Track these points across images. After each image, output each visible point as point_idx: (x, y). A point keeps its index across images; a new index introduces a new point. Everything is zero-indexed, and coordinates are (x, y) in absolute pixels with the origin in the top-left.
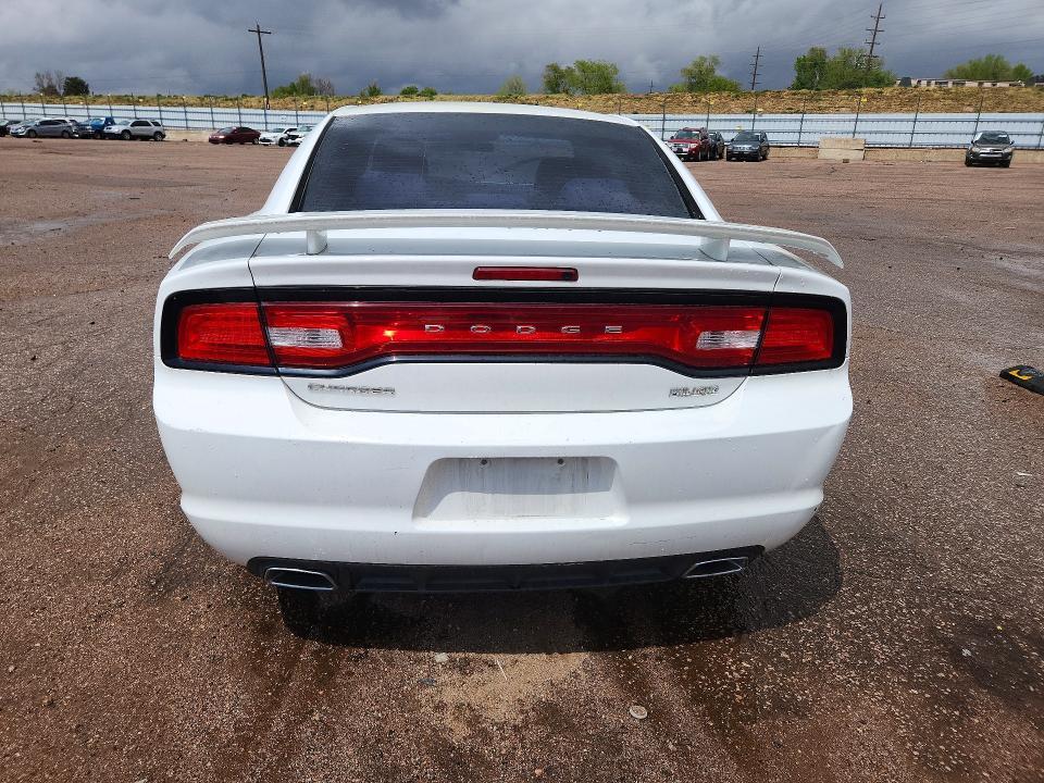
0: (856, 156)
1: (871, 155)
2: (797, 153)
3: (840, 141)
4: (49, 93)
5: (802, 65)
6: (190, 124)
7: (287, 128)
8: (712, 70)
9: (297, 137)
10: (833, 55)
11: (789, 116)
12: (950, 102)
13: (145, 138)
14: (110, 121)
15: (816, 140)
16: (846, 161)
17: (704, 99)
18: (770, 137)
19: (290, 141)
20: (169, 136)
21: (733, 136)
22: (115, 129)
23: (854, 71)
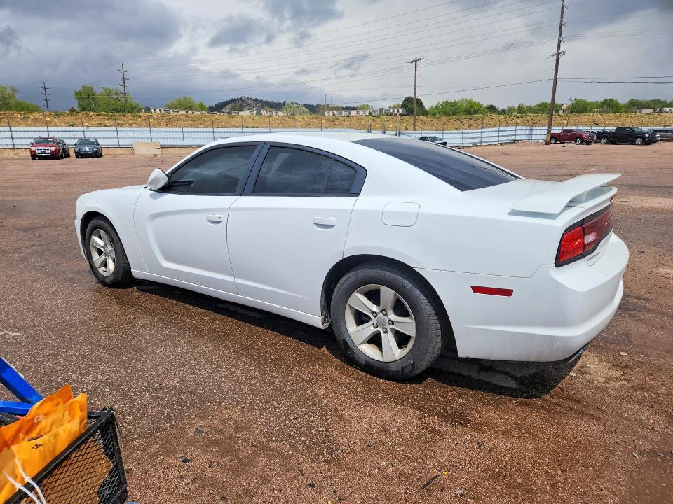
0: (158, 152)
1: (167, 151)
2: (120, 151)
3: (145, 143)
5: (79, 96)
8: (14, 96)
10: (98, 91)
11: (100, 129)
12: (189, 122)
15: (130, 143)
16: (155, 155)
17: (31, 117)
18: (100, 142)
21: (76, 141)
23: (116, 101)
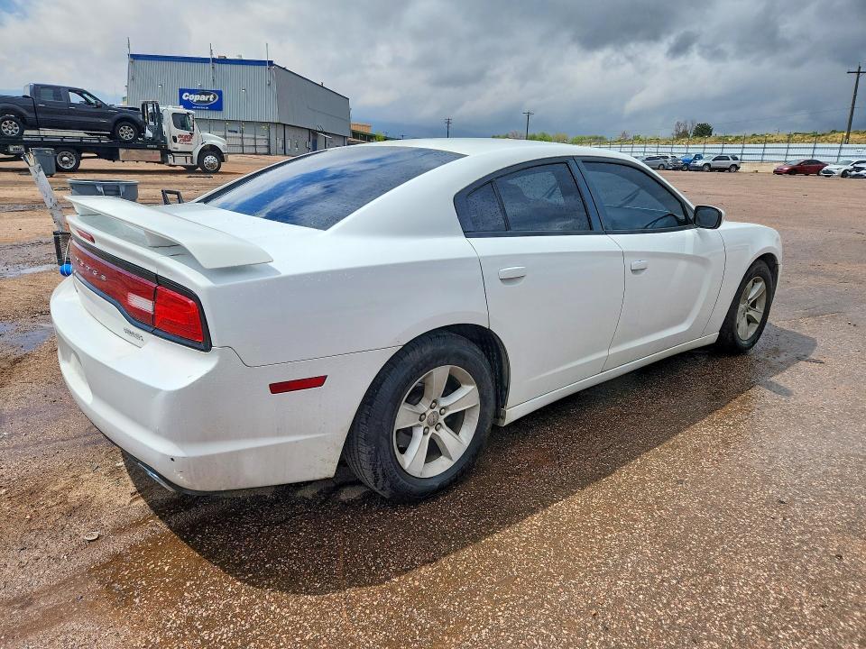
4: (682, 135)
6: (766, 158)
7: (855, 160)
9: (862, 169)
13: (722, 170)
14: (699, 157)
19: (854, 173)
20: (743, 168)
22: (700, 163)
